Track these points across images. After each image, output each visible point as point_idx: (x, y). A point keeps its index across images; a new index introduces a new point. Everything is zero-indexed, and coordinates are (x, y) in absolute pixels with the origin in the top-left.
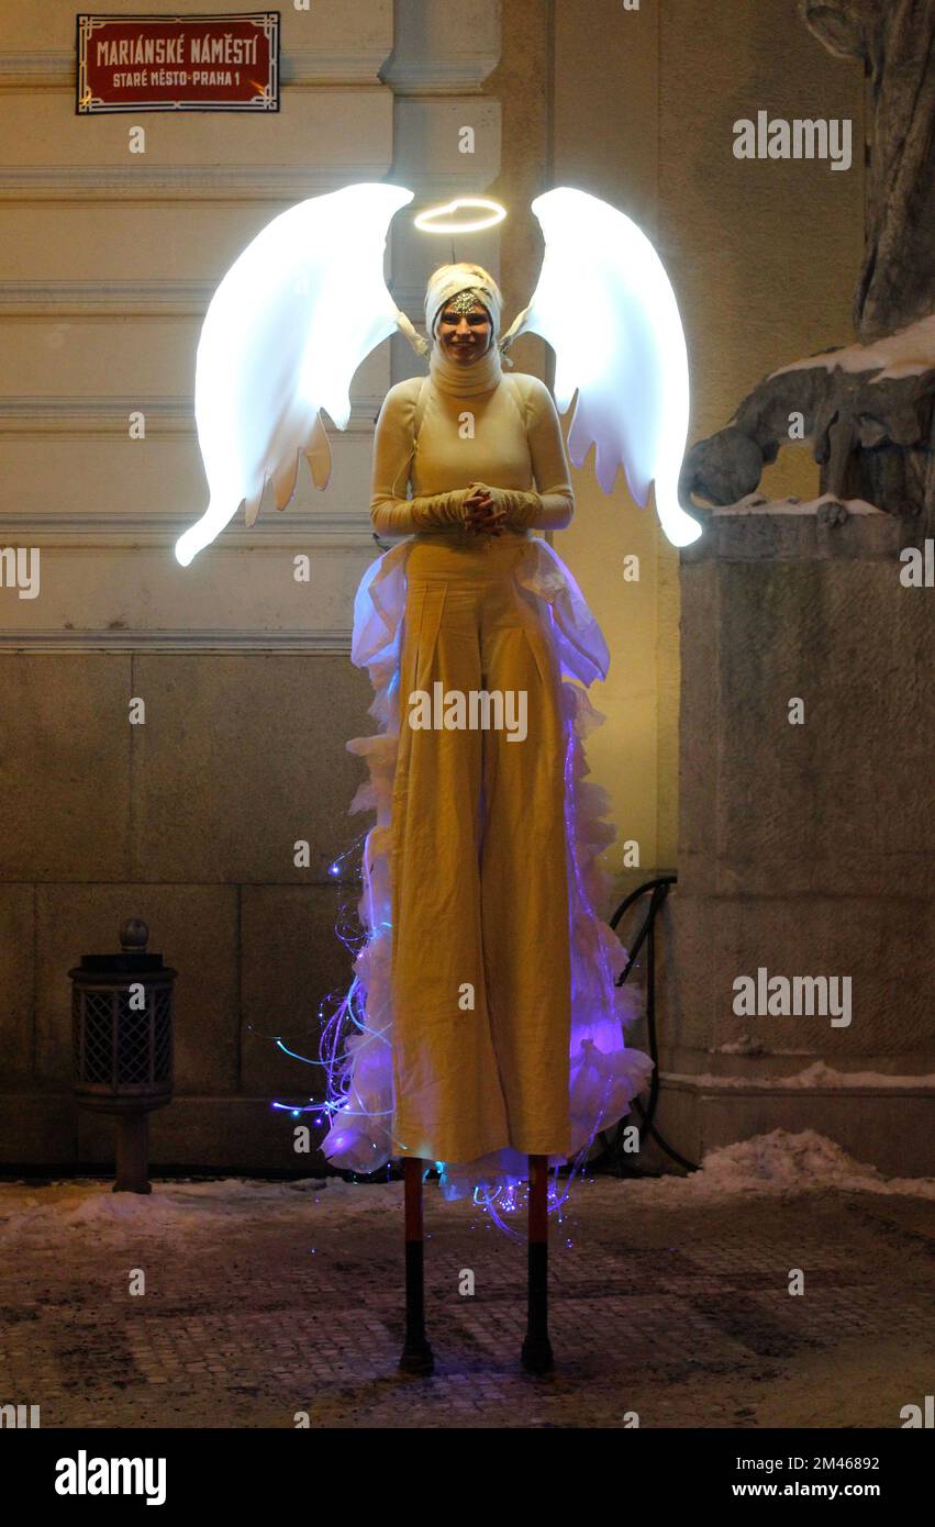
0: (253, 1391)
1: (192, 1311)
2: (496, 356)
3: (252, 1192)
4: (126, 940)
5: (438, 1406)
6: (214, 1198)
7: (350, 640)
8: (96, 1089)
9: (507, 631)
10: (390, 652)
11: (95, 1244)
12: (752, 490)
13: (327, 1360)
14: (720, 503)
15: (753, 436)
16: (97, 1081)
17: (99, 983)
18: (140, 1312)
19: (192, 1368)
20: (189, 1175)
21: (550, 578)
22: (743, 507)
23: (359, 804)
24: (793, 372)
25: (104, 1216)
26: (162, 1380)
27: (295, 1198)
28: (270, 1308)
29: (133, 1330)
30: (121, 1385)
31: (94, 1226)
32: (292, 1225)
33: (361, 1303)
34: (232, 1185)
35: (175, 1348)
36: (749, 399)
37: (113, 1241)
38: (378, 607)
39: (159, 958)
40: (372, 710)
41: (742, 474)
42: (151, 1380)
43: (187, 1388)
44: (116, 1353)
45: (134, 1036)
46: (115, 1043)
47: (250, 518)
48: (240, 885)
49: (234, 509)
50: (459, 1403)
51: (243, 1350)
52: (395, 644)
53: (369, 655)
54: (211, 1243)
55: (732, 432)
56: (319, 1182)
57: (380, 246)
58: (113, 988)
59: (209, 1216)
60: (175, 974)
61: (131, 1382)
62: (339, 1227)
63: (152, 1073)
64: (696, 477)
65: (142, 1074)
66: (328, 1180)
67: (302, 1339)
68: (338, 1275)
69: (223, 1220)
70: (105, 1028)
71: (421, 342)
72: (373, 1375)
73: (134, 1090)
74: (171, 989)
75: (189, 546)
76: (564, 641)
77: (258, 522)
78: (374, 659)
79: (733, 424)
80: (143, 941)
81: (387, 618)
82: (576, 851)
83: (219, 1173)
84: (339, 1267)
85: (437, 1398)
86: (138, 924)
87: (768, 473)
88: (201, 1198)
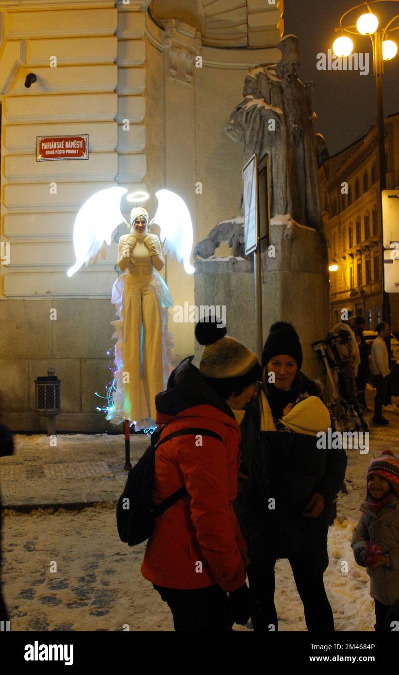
0: (71, 479)
1: (61, 462)
2: (147, 230)
3: (84, 437)
4: (49, 373)
5: (115, 482)
6: (73, 439)
7: (111, 295)
8: (41, 410)
9: (148, 295)
10: (121, 300)
11: (41, 448)
12: (213, 254)
13: (91, 473)
14: (205, 258)
15: (213, 241)
16: (41, 408)
17: (42, 383)
18: (48, 463)
19: (58, 474)
20: (68, 433)
21: (157, 282)
22: (210, 259)
23: (114, 336)
24: (223, 224)
25: (44, 442)
26: (50, 476)
27: (94, 439)
28: (80, 462)
29: (46, 466)
30: (40, 477)
31: (41, 444)
32: (91, 444)
33: (103, 461)
34: (79, 435)
35: (55, 470)
36: (212, 231)
37: (45, 448)
38: (117, 289)
39: (56, 377)
40: (116, 314)
41: (210, 251)
42: (47, 476)
43: (55, 478)
44: (41, 471)
45: (50, 397)
46: (45, 399)
47: (86, 265)
48: (81, 359)
49: (83, 264)
50: (120, 481)
51: (71, 471)
52: (122, 298)
53: (115, 301)
54: (69, 448)
55: (207, 239)
56: (101, 435)
57: (120, 202)
58: (45, 385)
59: (70, 442)
60: (61, 381)
61: (42, 477)
62: (103, 444)
63: (55, 406)
64: (198, 251)
65: (52, 407)
66: (103, 434)
67: (86, 468)
68: (100, 455)
69: (74, 443)
70: (43, 395)
71: (129, 226)
72: (101, 475)
73: (50, 410)
74: (59, 385)
75: (71, 272)
76: (162, 298)
77: (89, 265)
78: (117, 302)
79: (208, 237)
80: (53, 373)
81: (120, 293)
82: (165, 349)
83: (76, 433)
84: (100, 453)
85: (115, 480)
86: (52, 369)
87: (217, 250)
88: (70, 438)
